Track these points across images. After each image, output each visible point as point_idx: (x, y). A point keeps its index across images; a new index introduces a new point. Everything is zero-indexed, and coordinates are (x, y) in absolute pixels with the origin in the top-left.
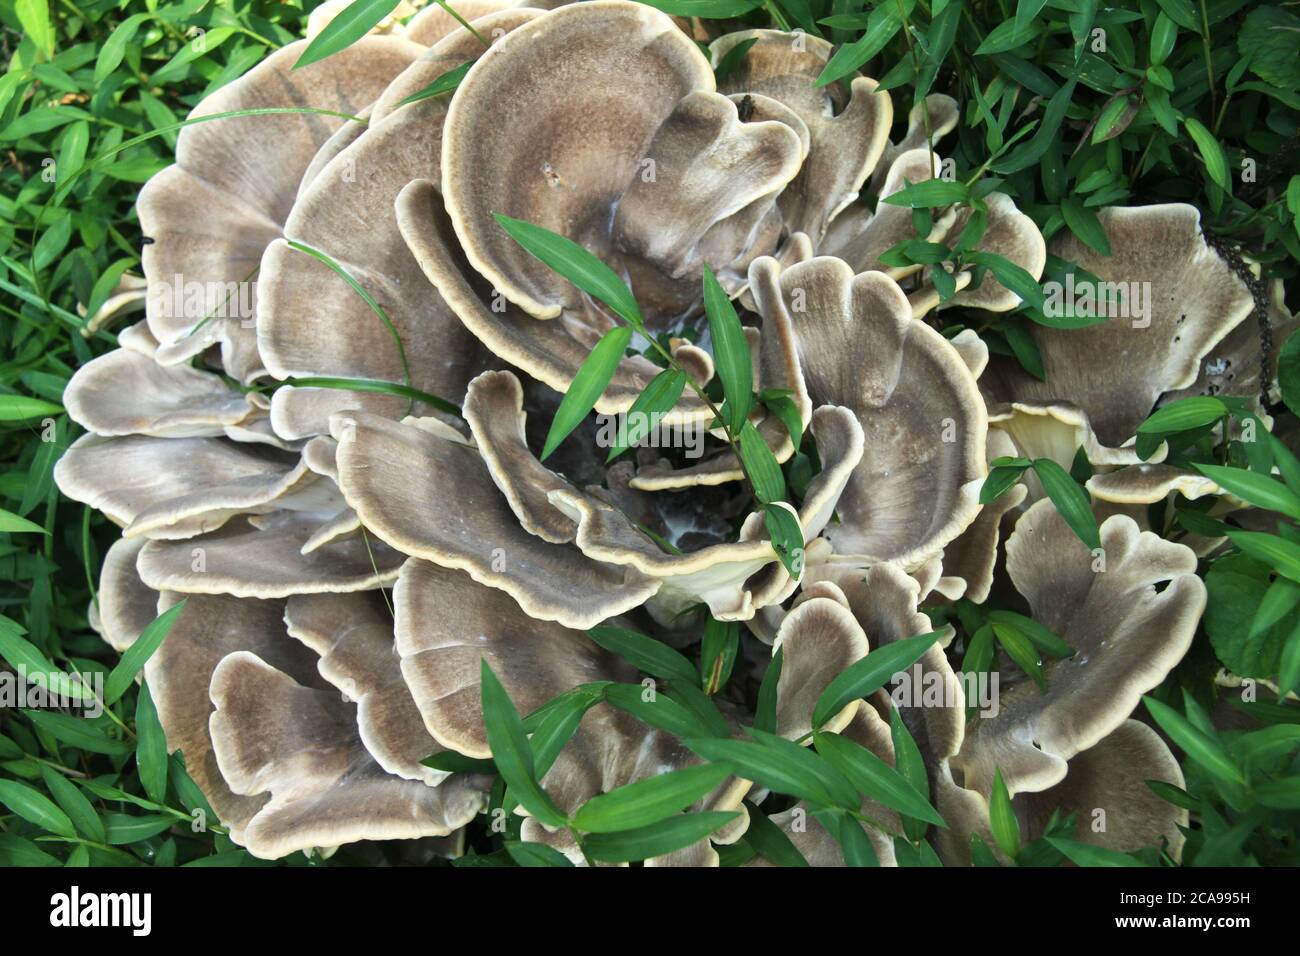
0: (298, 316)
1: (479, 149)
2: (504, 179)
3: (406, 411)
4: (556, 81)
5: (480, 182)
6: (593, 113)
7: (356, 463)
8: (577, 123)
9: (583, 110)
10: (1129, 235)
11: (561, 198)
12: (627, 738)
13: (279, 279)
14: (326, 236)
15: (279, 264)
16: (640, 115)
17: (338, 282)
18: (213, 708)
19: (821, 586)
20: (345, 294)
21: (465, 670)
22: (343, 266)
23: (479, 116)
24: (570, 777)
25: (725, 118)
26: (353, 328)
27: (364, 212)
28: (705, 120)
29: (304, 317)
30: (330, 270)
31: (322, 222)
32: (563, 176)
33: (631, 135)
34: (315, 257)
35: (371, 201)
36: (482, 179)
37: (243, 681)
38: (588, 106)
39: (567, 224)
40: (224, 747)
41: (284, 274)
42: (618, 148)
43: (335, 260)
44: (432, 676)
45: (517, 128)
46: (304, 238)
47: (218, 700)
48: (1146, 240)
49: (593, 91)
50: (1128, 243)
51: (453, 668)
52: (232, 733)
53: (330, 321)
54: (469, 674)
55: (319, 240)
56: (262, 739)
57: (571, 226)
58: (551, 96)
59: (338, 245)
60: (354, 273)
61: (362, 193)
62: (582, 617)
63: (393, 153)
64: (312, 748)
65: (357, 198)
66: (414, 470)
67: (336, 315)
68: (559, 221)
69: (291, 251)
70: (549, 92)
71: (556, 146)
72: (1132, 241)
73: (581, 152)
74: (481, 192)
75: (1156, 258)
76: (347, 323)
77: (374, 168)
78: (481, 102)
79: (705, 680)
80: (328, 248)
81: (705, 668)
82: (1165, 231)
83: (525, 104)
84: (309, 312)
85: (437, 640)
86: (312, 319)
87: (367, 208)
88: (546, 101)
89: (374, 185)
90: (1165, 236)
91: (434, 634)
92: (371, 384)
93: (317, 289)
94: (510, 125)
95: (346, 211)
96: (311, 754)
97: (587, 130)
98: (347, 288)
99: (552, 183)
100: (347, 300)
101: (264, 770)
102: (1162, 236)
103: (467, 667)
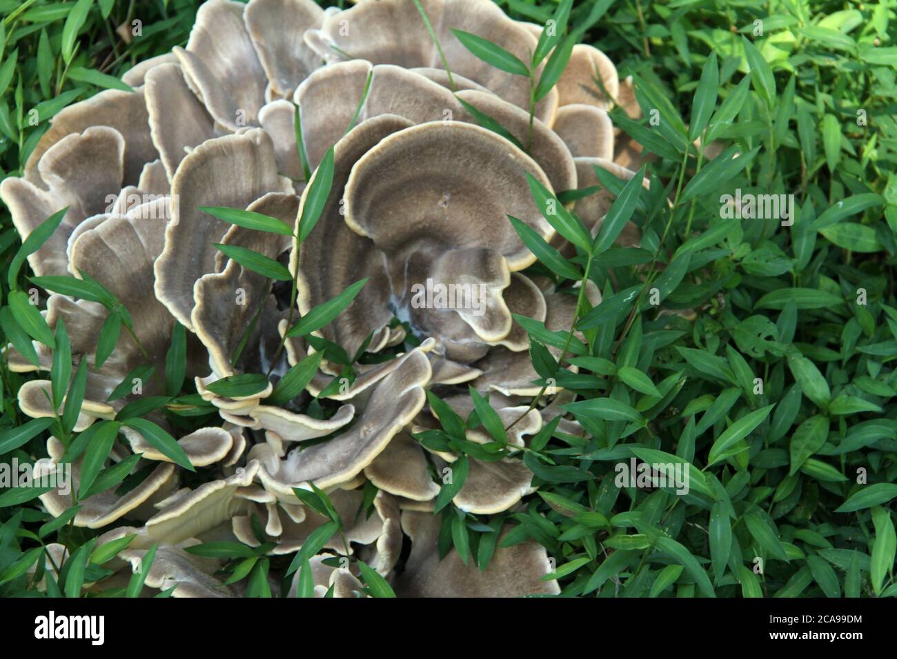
0: (326, 93)
1: (428, 146)
2: (423, 171)
3: (296, 178)
4: (495, 180)
5: (409, 155)
6: (491, 211)
7: (226, 147)
8: (481, 204)
9: (490, 204)
10: (529, 565)
11: (436, 213)
12: (126, 366)
13: (346, 74)
14: (378, 90)
15: (355, 70)
16: (501, 240)
17: (354, 108)
18: (82, 133)
19: (241, 439)
20: (347, 114)
21: (125, 250)
22: (364, 107)
23: (447, 140)
24: (79, 326)
25: (497, 281)
26: (330, 127)
27: (396, 105)
28: (488, 268)
29: (327, 96)
30: (360, 100)
31: (384, 85)
32: (449, 207)
33: (490, 241)
34: (365, 89)
35: (403, 106)
36: (412, 155)
37: (104, 145)
38: (493, 206)
39: (424, 223)
40: (60, 147)
41: (350, 75)
42: (481, 237)
43: (366, 100)
44: (115, 232)
45: (457, 167)
46: (375, 79)
47: (86, 134)
48: (529, 577)
49: (502, 206)
50: (524, 566)
51: (124, 243)
52: (70, 149)
53: (329, 112)
54: (124, 253)
55: (375, 87)
56: (74, 168)
57: (424, 226)
58: (486, 181)
59: (375, 99)
60: (362, 115)
61: (406, 99)
62: (163, 292)
63: (434, 108)
64: (82, 203)
65: (402, 98)
66: (238, 184)
67: (333, 114)
68: (423, 218)
69: (366, 74)
70: (488, 179)
71: (462, 196)
72: (527, 568)
73: (468, 214)
74: (404, 157)
75: (521, 588)
76: (331, 122)
77: (422, 100)
78: (455, 137)
79: (175, 401)
80: (372, 94)
81: (182, 399)
82: (538, 587)
83: (472, 166)
84: (330, 98)
85: (142, 232)
86: (327, 101)
87: (399, 106)
88: (482, 180)
89: (412, 104)
90: (536, 588)
91: (145, 229)
92: (303, 152)
93: (346, 98)
94: (455, 162)
95: (394, 94)
96: (79, 204)
97: (480, 212)
98: (352, 115)
99: (440, 203)
100: (344, 117)
101: (57, 179)
102: (535, 585)
103: (129, 251)
